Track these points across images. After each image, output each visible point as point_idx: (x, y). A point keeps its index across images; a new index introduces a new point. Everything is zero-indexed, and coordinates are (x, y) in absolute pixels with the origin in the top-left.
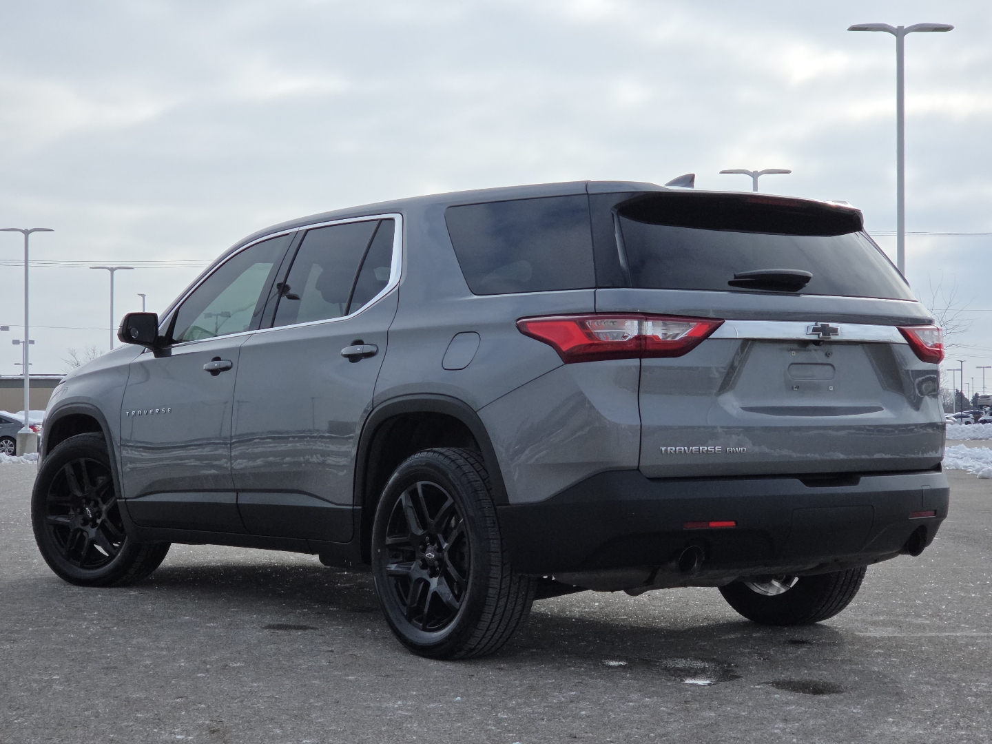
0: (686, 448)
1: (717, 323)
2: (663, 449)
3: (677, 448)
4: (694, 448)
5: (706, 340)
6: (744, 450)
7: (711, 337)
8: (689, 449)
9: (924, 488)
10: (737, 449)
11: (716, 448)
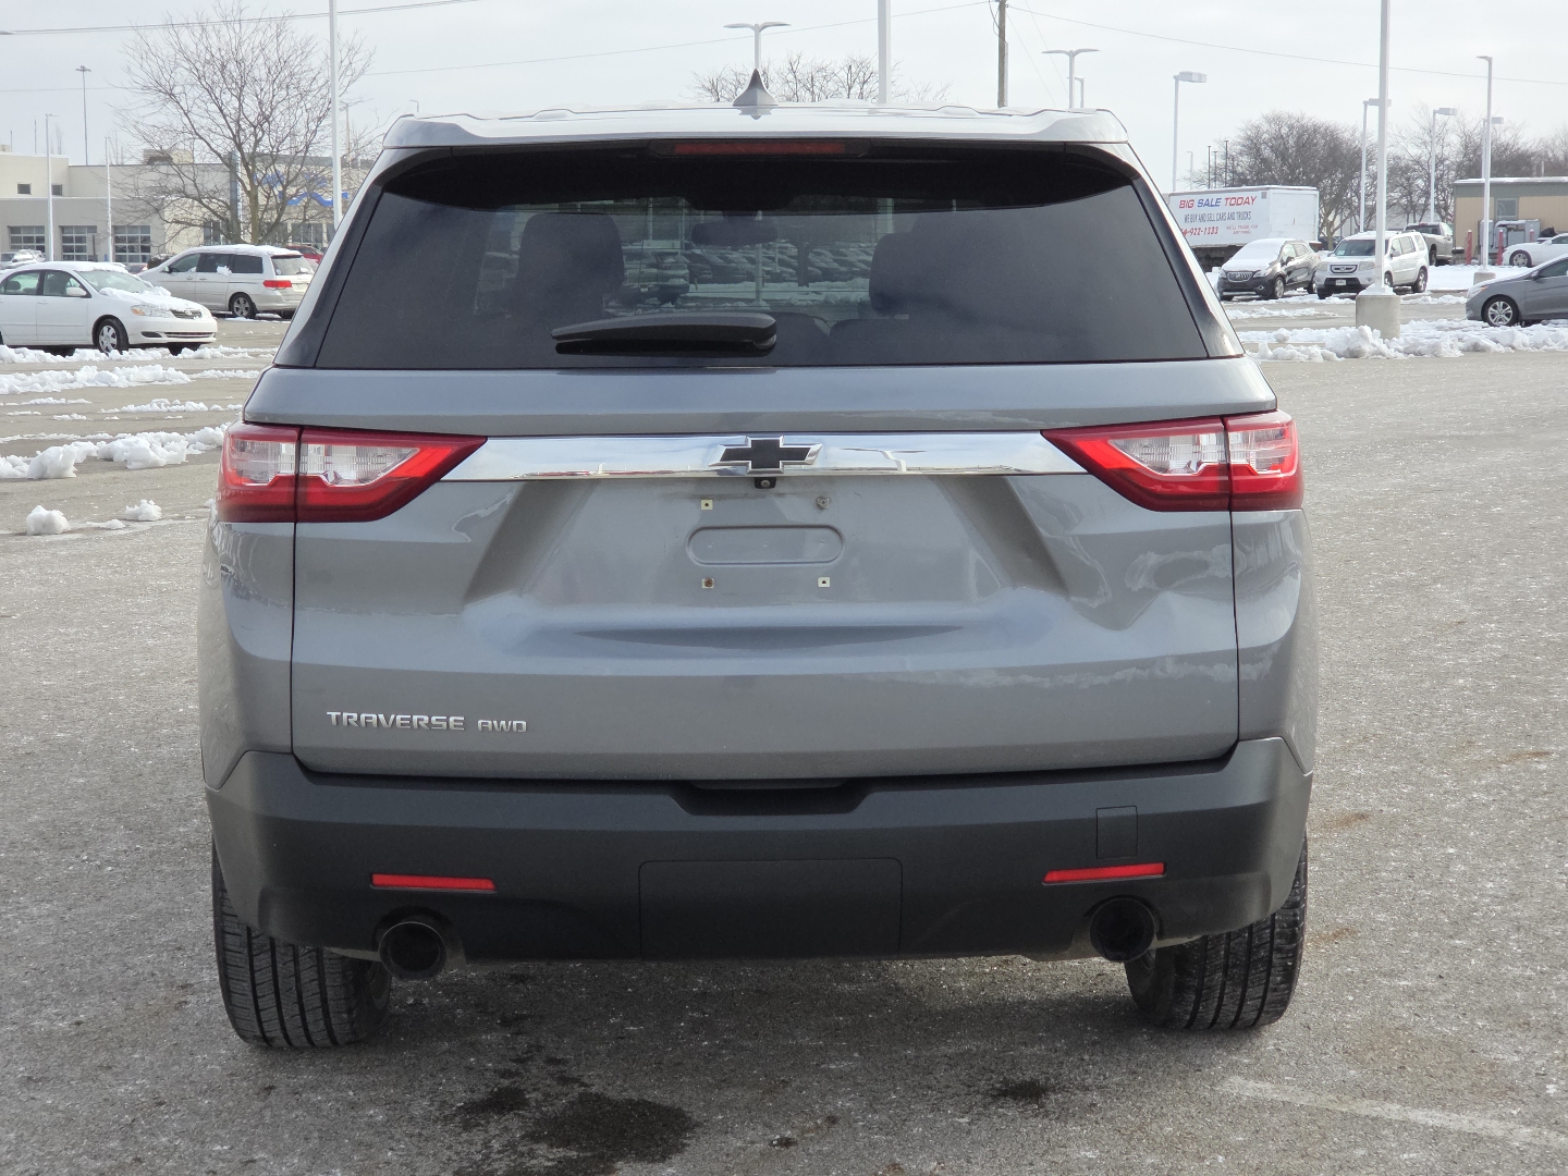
0: (381, 716)
1: (468, 444)
2: (334, 714)
3: (363, 716)
4: (399, 717)
5: (436, 485)
6: (519, 726)
7: (445, 478)
8: (387, 720)
9: (1102, 814)
10: (503, 723)
11: (452, 719)
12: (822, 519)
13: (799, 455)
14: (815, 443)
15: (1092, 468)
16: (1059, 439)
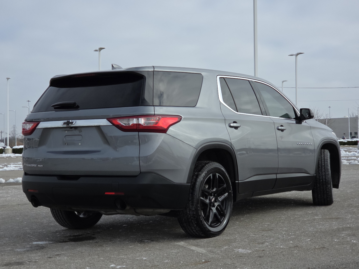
1: (38, 123)
6: (42, 166)
7: (36, 128)
11: (36, 165)
12: (80, 134)
13: (72, 123)
14: (74, 121)
15: (114, 124)
16: (109, 120)
